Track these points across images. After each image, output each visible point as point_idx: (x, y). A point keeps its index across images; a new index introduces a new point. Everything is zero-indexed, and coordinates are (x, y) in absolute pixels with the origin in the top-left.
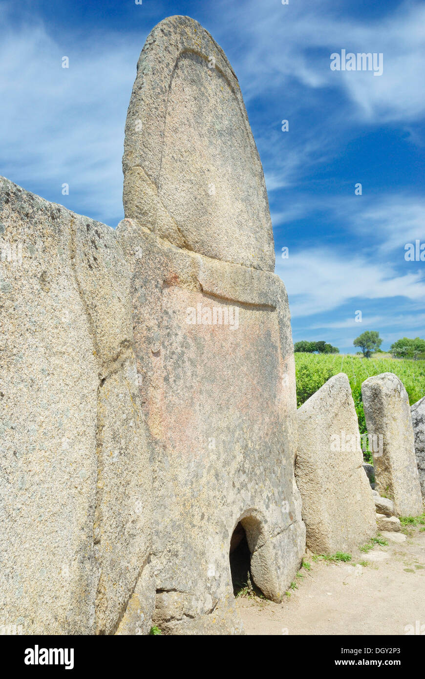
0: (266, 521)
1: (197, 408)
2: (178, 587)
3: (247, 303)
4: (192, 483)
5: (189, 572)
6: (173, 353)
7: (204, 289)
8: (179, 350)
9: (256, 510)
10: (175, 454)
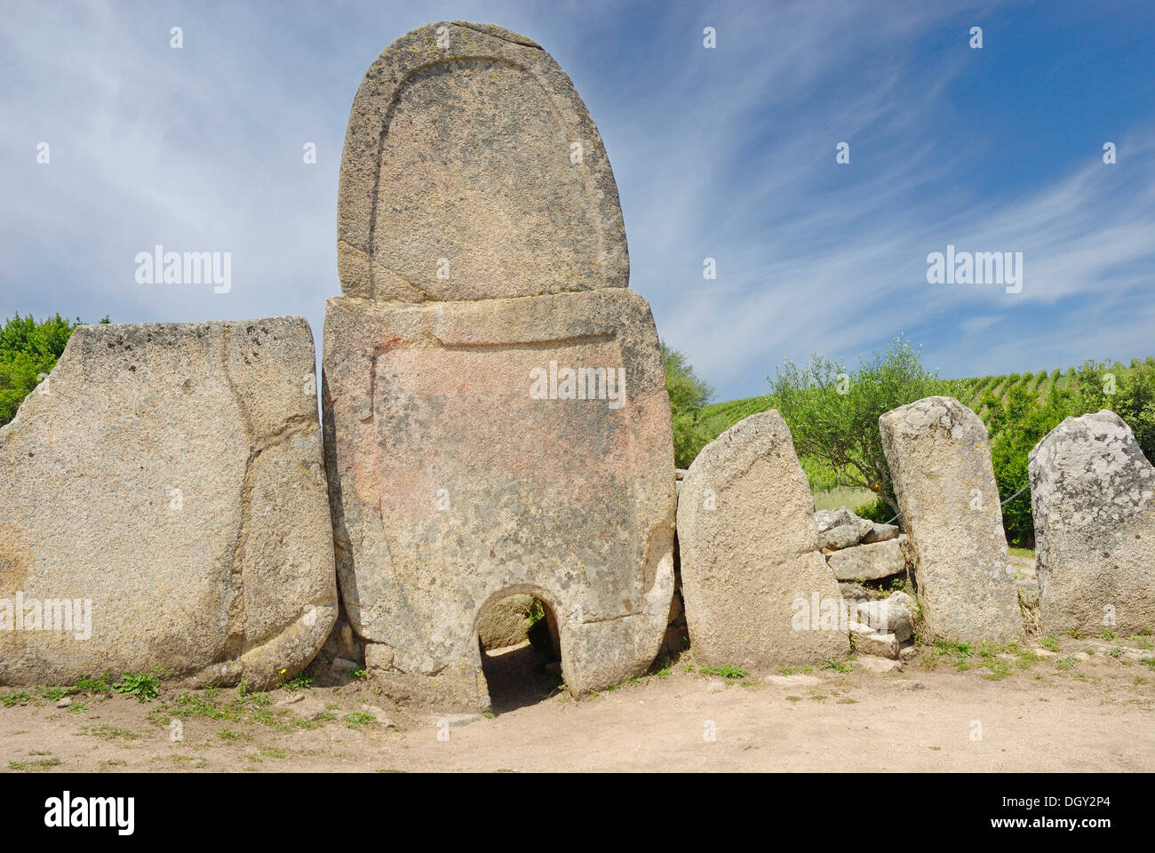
0: (560, 604)
1: (429, 470)
2: (388, 642)
3: (538, 342)
4: (418, 546)
5: (403, 631)
6: (392, 417)
7: (444, 343)
8: (401, 413)
9: (539, 588)
10: (394, 515)
